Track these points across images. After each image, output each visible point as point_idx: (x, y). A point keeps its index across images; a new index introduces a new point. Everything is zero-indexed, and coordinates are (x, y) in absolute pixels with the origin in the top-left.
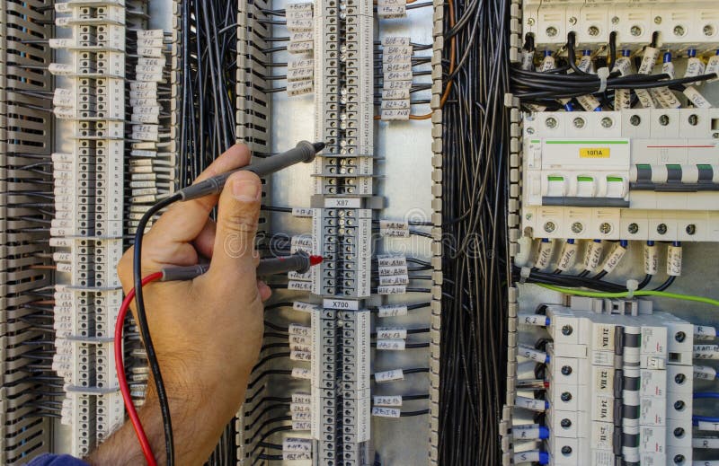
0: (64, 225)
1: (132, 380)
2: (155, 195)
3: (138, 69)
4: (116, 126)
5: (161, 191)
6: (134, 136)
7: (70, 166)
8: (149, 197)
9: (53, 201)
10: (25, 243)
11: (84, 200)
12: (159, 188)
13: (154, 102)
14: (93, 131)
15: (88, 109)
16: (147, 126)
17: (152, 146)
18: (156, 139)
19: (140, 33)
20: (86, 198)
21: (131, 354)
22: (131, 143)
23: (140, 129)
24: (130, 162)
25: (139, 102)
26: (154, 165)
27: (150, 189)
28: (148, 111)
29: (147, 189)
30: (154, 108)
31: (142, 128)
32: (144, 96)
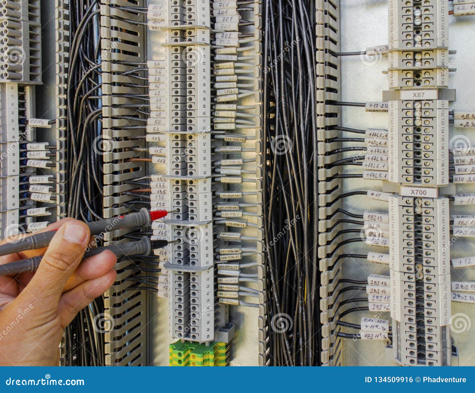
0: (157, 123)
1: (219, 260)
2: (237, 94)
4: (204, 33)
5: (241, 91)
6: (218, 42)
7: (163, 71)
8: (232, 96)
9: (148, 103)
10: (126, 139)
11: (177, 100)
12: (239, 88)
13: (234, 11)
14: (183, 38)
15: (178, 19)
16: (229, 33)
17: (233, 50)
18: (236, 44)
20: (179, 98)
21: (218, 237)
22: (215, 49)
23: (223, 36)
24: (215, 65)
25: (221, 12)
26: (236, 68)
27: (233, 90)
28: (229, 20)
29: (230, 90)
30: (234, 17)
31: (224, 35)
32: (226, 7)
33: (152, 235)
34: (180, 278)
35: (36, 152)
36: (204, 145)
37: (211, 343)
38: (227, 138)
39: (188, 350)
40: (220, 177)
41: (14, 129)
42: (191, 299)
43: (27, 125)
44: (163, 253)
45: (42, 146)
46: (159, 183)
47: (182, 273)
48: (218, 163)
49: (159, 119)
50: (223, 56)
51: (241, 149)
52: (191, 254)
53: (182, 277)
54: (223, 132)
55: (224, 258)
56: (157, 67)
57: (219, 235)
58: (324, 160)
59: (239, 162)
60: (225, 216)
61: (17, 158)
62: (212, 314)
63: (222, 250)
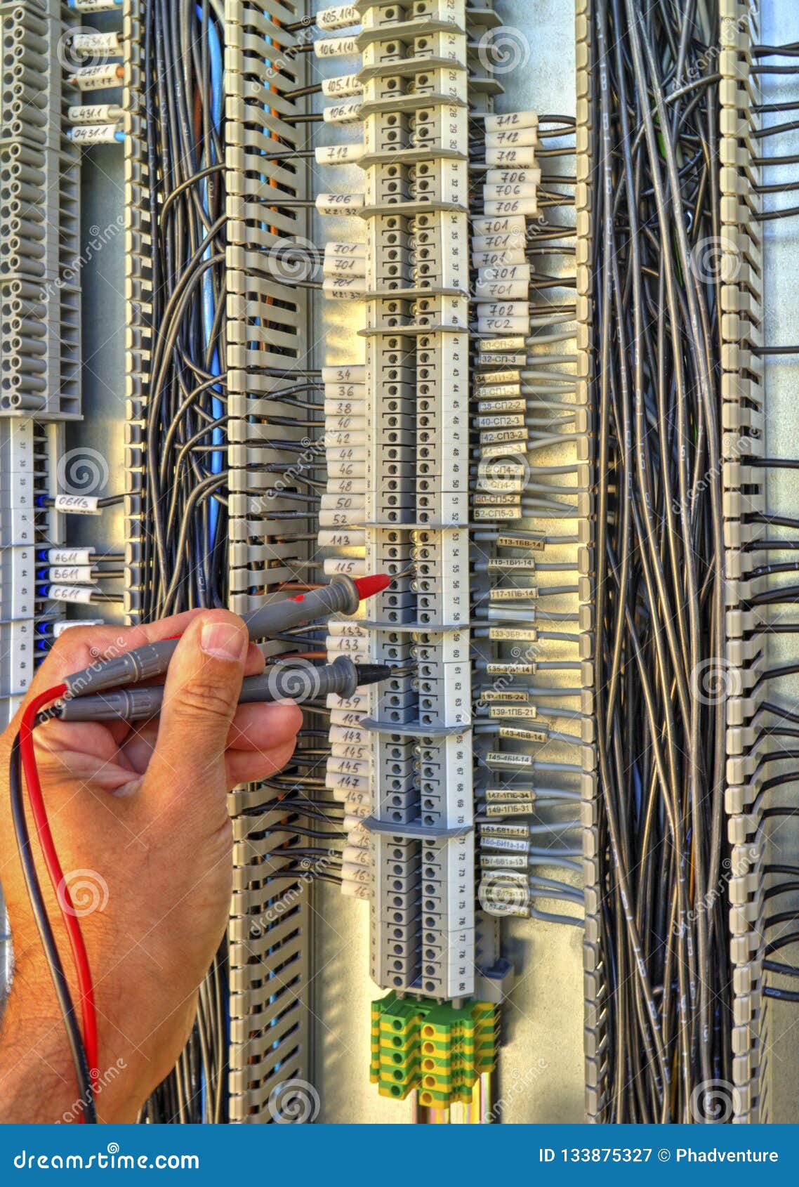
0: (344, 505)
1: (484, 814)
2: (527, 441)
3: (489, 192)
4: (455, 305)
5: (536, 434)
6: (483, 326)
7: (357, 391)
8: (515, 446)
10: (272, 540)
11: (393, 453)
12: (531, 428)
13: (520, 256)
14: (408, 318)
15: (399, 274)
16: (507, 305)
17: (518, 343)
18: (525, 329)
19: (491, 122)
20: (398, 449)
21: (483, 763)
22: (478, 340)
23: (493, 312)
24: (476, 377)
25: (490, 258)
26: (523, 382)
27: (516, 432)
28: (509, 276)
29: (509, 431)
30: (519, 268)
31: (497, 309)
32: (501, 246)
33: (330, 755)
34: (398, 853)
35: (70, 569)
36: (455, 555)
37: (466, 1002)
38: (502, 540)
39: (414, 1015)
40: (488, 627)
41: (24, 518)
42: (424, 900)
43: (51, 508)
44: (356, 796)
45: (82, 555)
46: (345, 638)
47: (403, 843)
48: (485, 596)
49: (347, 497)
50: (494, 356)
51: (536, 565)
52: (424, 799)
53: (403, 850)
54: (494, 526)
55: (494, 810)
56: (345, 380)
57: (484, 758)
58: (739, 590)
59: (531, 593)
60: (496, 716)
61: (31, 582)
62: (471, 935)
63: (491, 793)
